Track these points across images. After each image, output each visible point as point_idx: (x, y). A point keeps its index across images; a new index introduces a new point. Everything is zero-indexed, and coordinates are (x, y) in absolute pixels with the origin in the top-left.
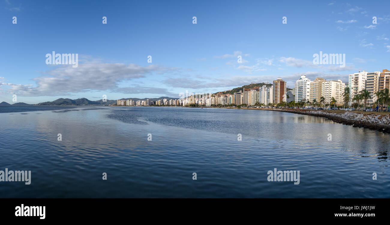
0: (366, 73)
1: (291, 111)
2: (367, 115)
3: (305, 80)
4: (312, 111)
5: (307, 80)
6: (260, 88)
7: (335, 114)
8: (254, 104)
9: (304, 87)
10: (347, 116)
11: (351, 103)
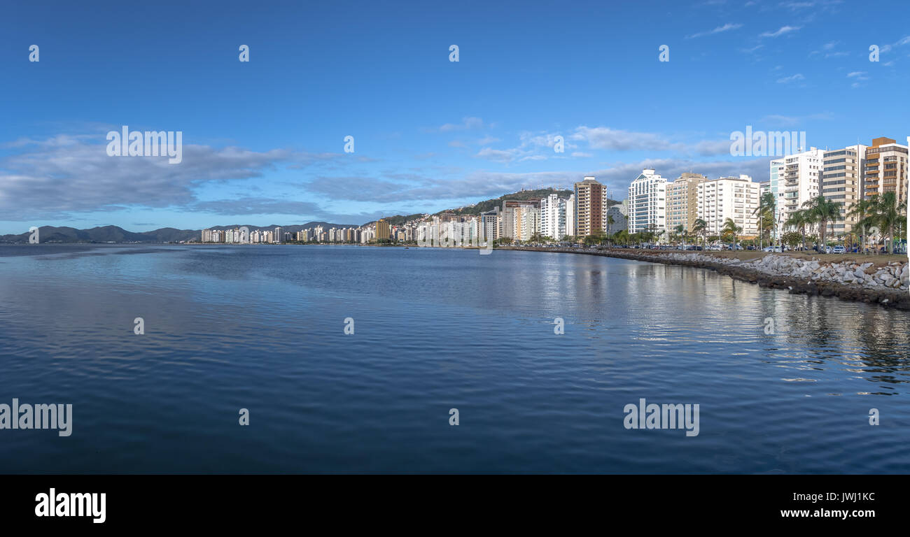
0: (821, 153)
1: (620, 254)
2: (830, 264)
3: (654, 180)
4: (673, 253)
5: (658, 179)
6: (542, 201)
7: (736, 260)
8: (528, 238)
9: (651, 196)
10: (770, 266)
11: (778, 233)
